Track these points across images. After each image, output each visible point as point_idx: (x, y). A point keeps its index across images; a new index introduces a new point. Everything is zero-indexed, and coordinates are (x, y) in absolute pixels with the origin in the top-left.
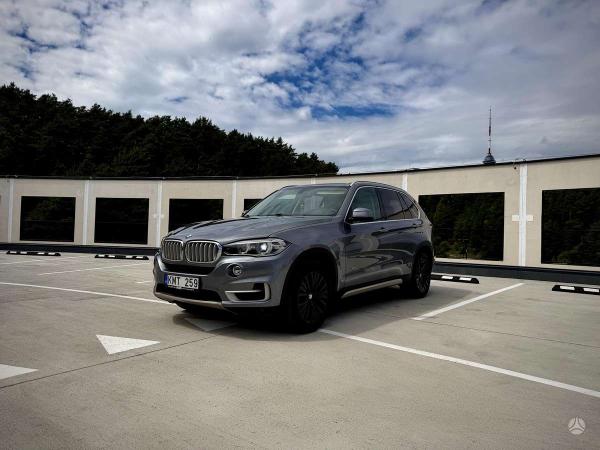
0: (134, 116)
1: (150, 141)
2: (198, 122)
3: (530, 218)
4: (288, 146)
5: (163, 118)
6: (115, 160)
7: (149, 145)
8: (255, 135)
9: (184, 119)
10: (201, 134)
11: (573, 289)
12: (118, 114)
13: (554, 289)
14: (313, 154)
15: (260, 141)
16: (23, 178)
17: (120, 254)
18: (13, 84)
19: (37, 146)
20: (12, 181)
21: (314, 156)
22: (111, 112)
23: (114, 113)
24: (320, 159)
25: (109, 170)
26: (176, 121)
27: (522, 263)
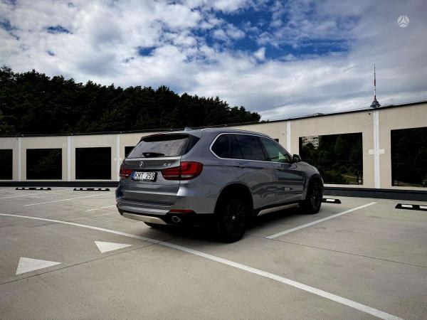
0: (116, 87)
1: (127, 105)
2: (160, 89)
3: (383, 151)
4: (224, 102)
5: (136, 88)
6: (101, 119)
7: (126, 108)
8: (200, 96)
9: (150, 88)
10: (161, 98)
11: (411, 206)
12: (105, 87)
13: (397, 207)
14: (242, 107)
15: (203, 100)
16: (27, 136)
17: (91, 187)
18: (34, 71)
19: (50, 111)
20: (20, 139)
21: (242, 109)
22: (100, 85)
23: (102, 86)
24: (247, 110)
25: (98, 127)
26: (145, 90)
27: (378, 186)
